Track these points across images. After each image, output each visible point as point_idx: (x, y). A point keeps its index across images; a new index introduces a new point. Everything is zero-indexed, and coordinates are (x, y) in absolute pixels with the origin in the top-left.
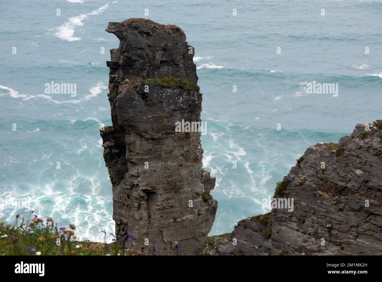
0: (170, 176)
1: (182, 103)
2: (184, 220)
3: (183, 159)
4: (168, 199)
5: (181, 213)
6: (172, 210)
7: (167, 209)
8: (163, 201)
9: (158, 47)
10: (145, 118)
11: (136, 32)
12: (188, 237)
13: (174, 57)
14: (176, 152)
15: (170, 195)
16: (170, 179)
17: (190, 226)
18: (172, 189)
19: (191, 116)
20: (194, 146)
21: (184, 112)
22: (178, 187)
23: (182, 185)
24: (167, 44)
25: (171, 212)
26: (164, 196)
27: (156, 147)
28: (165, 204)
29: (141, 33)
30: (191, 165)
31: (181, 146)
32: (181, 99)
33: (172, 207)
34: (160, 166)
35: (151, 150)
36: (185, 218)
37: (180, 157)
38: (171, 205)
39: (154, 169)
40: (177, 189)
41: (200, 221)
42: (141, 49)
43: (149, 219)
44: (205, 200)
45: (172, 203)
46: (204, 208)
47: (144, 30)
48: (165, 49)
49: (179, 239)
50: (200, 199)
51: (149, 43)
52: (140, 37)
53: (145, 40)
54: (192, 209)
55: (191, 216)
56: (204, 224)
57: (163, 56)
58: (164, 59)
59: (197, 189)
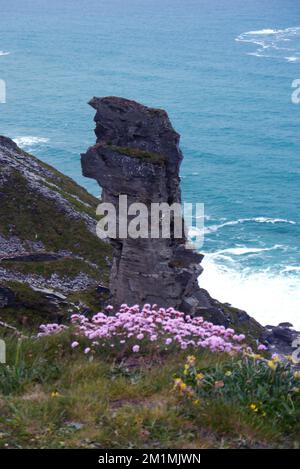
1: (140, 171)
2: (148, 277)
4: (133, 253)
5: (148, 270)
6: (136, 263)
7: (131, 261)
8: (128, 252)
9: (132, 122)
10: (104, 175)
11: (106, 106)
12: (155, 294)
15: (134, 250)
17: (155, 284)
18: (135, 245)
19: (151, 185)
21: (145, 181)
24: (141, 122)
25: (136, 266)
26: (129, 249)
28: (129, 256)
29: (111, 107)
33: (137, 261)
36: (150, 275)
38: (136, 259)
40: (141, 246)
41: (165, 283)
42: (110, 120)
43: (118, 265)
44: (171, 266)
45: (137, 257)
46: (169, 272)
47: (114, 105)
48: (139, 126)
49: (146, 292)
50: (166, 263)
51: (122, 118)
52: (110, 110)
53: (117, 114)
54: (158, 270)
55: (156, 276)
56: (170, 287)
57: (137, 130)
58: (139, 134)
59: (161, 253)
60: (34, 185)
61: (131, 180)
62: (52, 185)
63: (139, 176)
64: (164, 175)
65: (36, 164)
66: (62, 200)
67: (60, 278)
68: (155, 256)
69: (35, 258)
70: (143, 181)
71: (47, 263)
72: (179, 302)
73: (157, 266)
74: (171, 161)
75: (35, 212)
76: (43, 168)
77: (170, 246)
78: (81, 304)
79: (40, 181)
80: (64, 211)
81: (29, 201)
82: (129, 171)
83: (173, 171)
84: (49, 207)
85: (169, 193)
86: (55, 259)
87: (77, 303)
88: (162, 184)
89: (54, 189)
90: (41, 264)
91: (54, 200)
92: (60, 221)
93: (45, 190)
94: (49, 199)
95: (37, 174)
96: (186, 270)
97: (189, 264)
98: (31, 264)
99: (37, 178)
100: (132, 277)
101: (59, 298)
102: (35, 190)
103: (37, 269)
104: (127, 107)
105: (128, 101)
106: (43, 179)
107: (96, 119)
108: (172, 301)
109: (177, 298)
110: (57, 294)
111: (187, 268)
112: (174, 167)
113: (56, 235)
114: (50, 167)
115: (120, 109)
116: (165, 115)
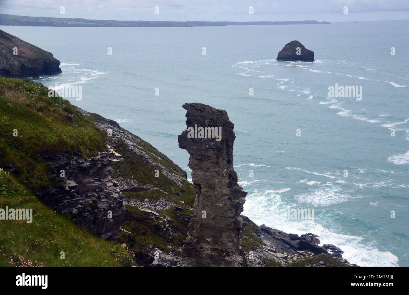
0: (208, 180)
1: (213, 145)
2: (216, 205)
3: (215, 173)
4: (207, 192)
5: (216, 201)
6: (210, 197)
7: (206, 196)
8: (204, 191)
9: (207, 118)
10: (192, 148)
11: (193, 108)
12: (220, 215)
13: (217, 124)
14: (211, 169)
15: (209, 190)
16: (208, 182)
17: (221, 210)
18: (209, 187)
19: (218, 153)
20: (222, 169)
21: (215, 151)
22: (213, 187)
23: (215, 187)
24: (213, 117)
25: (210, 199)
26: (205, 189)
27: (200, 164)
28: (205, 193)
29: (196, 109)
30: (220, 178)
31: (214, 167)
32: (212, 143)
33: (210, 196)
34: (202, 174)
35: (197, 164)
36: (217, 205)
37: (214, 173)
38: (209, 195)
39: (199, 174)
40: (212, 188)
41: (226, 209)
42: (195, 116)
43: (199, 199)
44: (230, 199)
45: (210, 194)
46: (229, 203)
47: (198, 108)
48: (211, 119)
49: (215, 214)
50: (227, 197)
51: (202, 115)
52: (195, 111)
53: (198, 113)
54: (222, 201)
55: (220, 205)
56: (229, 211)
57: (210, 122)
58: (211, 124)
59: (224, 192)
60: (131, 148)
61: (207, 150)
62: (140, 147)
63: (212, 148)
64: (226, 147)
65: (130, 136)
66: (147, 156)
67: (149, 201)
68: (220, 193)
69: (135, 190)
70: (214, 151)
71: (142, 192)
72: (234, 220)
73: (222, 199)
74: (229, 139)
75: (132, 163)
76: (135, 138)
77: (229, 187)
78: (167, 217)
79: (134, 146)
80: (148, 163)
81: (128, 157)
82: (206, 145)
83: (231, 145)
84: (139, 160)
85: (228, 157)
86: (146, 190)
87: (165, 217)
88: (225, 152)
89: (141, 149)
90: (138, 193)
91: (142, 156)
92: (146, 168)
93: (137, 150)
94: (139, 155)
95: (131, 141)
96: (238, 201)
97: (239, 198)
98: (133, 193)
99: (131, 143)
100: (207, 205)
101: (155, 215)
102: (132, 151)
103: (136, 196)
104: (204, 109)
105: (205, 105)
106: (135, 144)
107: (187, 115)
108: (230, 219)
109: (233, 217)
110: (153, 212)
111: (239, 200)
112: (231, 143)
113: (143, 176)
114: (138, 137)
115: (200, 110)
116: (226, 113)
